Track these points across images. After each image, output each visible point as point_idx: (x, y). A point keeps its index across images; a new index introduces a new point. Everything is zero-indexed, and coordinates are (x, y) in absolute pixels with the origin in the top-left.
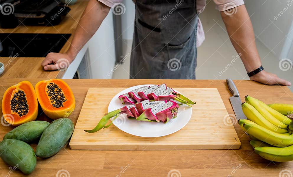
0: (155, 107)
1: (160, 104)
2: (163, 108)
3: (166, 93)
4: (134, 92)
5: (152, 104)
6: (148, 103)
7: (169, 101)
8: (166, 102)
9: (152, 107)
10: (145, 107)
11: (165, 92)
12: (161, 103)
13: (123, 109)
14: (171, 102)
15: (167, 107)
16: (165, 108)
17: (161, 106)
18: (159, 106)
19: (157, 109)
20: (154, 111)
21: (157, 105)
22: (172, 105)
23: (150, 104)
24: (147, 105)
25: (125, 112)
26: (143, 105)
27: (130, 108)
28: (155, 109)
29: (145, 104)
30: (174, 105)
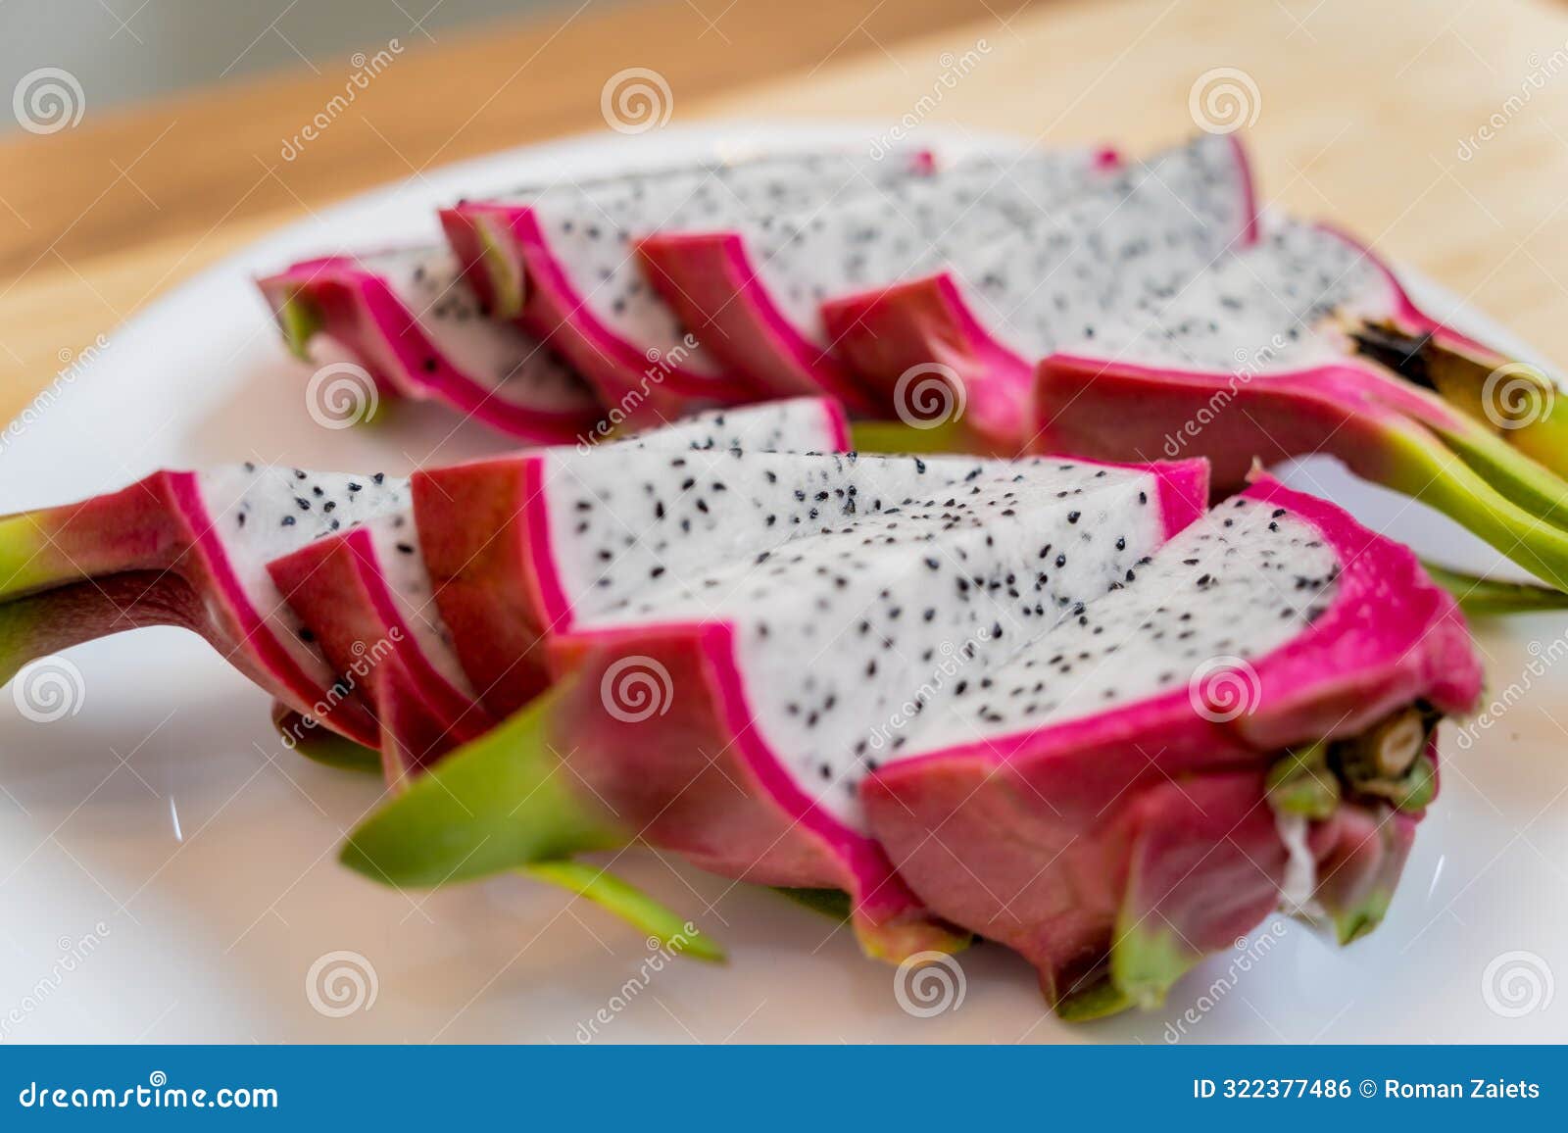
0: (860, 602)
1: (1016, 545)
2: (1071, 639)
3: (1221, 316)
5: (832, 508)
7: (1267, 491)
8: (1177, 515)
10: (628, 569)
11: (1197, 299)
13: (112, 541)
14: (1299, 529)
15: (1184, 636)
16: (1111, 650)
17: (1025, 584)
18: (980, 582)
19: (928, 656)
20: (810, 702)
21: (932, 564)
22: (1302, 614)
23: (781, 501)
24: (686, 525)
25: (188, 598)
26: (583, 506)
27: (308, 532)
28: (870, 648)
29: (649, 489)
30: (1360, 624)
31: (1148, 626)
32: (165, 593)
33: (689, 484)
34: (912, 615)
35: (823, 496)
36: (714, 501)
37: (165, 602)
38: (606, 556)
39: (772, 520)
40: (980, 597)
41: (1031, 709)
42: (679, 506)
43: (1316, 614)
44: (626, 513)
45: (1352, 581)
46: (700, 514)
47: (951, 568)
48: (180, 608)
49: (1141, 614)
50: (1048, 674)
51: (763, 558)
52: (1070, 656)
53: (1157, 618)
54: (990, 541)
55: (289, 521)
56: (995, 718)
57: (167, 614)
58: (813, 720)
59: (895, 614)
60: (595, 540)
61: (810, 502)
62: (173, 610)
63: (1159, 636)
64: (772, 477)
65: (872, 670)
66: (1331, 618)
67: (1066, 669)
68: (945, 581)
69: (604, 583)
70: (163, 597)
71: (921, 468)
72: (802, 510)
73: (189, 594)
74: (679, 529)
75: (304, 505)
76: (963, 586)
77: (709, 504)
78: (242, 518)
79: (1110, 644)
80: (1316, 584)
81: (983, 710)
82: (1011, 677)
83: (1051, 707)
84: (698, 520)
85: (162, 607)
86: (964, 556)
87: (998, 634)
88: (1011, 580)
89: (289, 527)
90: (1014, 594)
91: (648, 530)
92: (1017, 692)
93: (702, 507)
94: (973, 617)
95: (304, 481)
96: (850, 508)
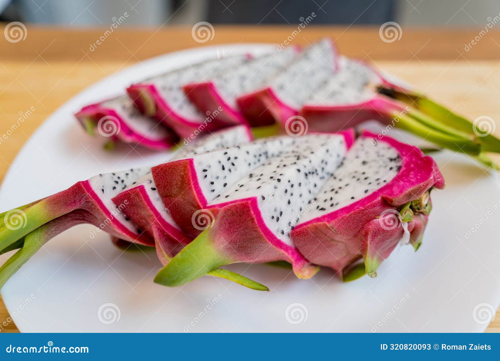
0: (284, 185)
1: (315, 160)
4: (159, 84)
5: (263, 159)
6: (241, 154)
8: (349, 143)
9: (267, 189)
10: (218, 186)
12: (320, 153)
13: (67, 204)
14: (383, 145)
15: (366, 179)
16: (347, 185)
17: (319, 171)
18: (310, 173)
19: (301, 196)
20: (277, 215)
21: (299, 171)
22: (395, 169)
23: (251, 159)
24: (230, 170)
25: (88, 216)
26: (205, 171)
27: (119, 190)
28: (288, 196)
29: (220, 162)
30: (413, 169)
31: (354, 177)
32: (81, 215)
33: (229, 159)
34: (296, 186)
35: (260, 155)
36: (235, 162)
37: (81, 218)
38: (212, 183)
39: (250, 164)
40: (310, 176)
41: (332, 205)
42: (228, 165)
43: (399, 168)
44: (215, 170)
45: (405, 158)
46: (233, 166)
47: (303, 171)
48: (86, 219)
49: (350, 174)
50: (332, 194)
51: (251, 176)
52: (336, 189)
53: (355, 175)
54: (310, 161)
55: (114, 188)
56: (323, 209)
57: (82, 221)
58: (278, 219)
59: (292, 186)
60: (209, 179)
61: (258, 157)
62: (84, 220)
63: (358, 179)
64: (248, 153)
65: (289, 203)
66: (404, 168)
67: (337, 192)
68: (302, 174)
69: (213, 191)
70: (80, 216)
71: (281, 142)
72: (256, 160)
73: (89, 214)
74: (229, 172)
75: (117, 182)
76: (306, 175)
77: (234, 163)
78: (103, 190)
79: (346, 183)
80: (395, 159)
81: (318, 207)
82: (322, 197)
83: (337, 204)
84: (232, 168)
85: (80, 219)
86: (305, 167)
87: (315, 186)
88: (316, 171)
89: (115, 189)
90: (317, 174)
91: (221, 174)
92: (325, 201)
93: (233, 164)
94: (309, 183)
95: (115, 176)
96: (267, 157)
